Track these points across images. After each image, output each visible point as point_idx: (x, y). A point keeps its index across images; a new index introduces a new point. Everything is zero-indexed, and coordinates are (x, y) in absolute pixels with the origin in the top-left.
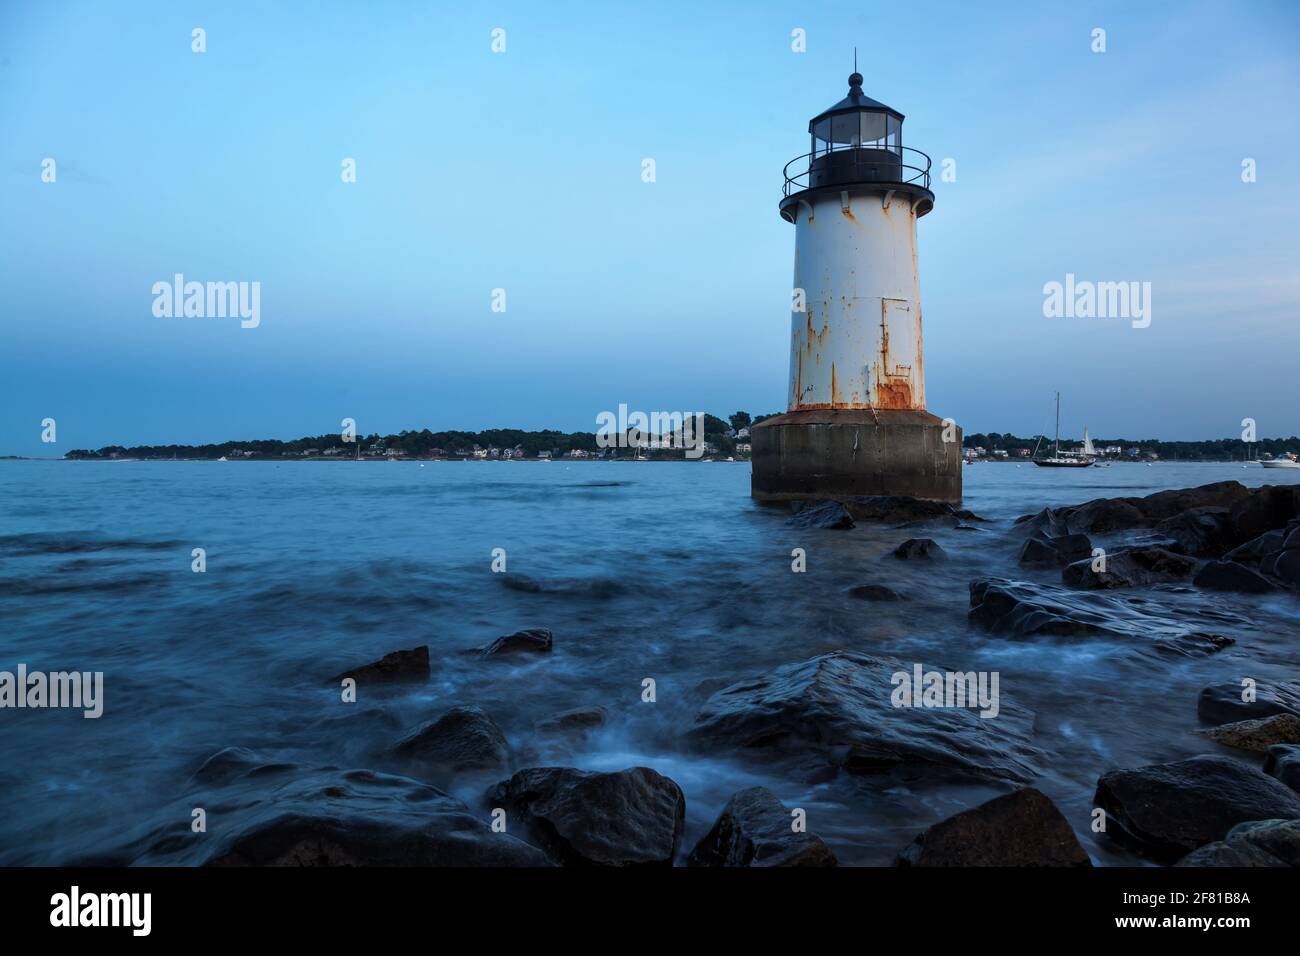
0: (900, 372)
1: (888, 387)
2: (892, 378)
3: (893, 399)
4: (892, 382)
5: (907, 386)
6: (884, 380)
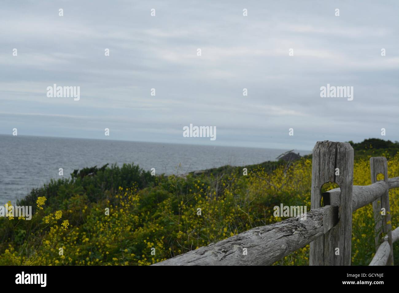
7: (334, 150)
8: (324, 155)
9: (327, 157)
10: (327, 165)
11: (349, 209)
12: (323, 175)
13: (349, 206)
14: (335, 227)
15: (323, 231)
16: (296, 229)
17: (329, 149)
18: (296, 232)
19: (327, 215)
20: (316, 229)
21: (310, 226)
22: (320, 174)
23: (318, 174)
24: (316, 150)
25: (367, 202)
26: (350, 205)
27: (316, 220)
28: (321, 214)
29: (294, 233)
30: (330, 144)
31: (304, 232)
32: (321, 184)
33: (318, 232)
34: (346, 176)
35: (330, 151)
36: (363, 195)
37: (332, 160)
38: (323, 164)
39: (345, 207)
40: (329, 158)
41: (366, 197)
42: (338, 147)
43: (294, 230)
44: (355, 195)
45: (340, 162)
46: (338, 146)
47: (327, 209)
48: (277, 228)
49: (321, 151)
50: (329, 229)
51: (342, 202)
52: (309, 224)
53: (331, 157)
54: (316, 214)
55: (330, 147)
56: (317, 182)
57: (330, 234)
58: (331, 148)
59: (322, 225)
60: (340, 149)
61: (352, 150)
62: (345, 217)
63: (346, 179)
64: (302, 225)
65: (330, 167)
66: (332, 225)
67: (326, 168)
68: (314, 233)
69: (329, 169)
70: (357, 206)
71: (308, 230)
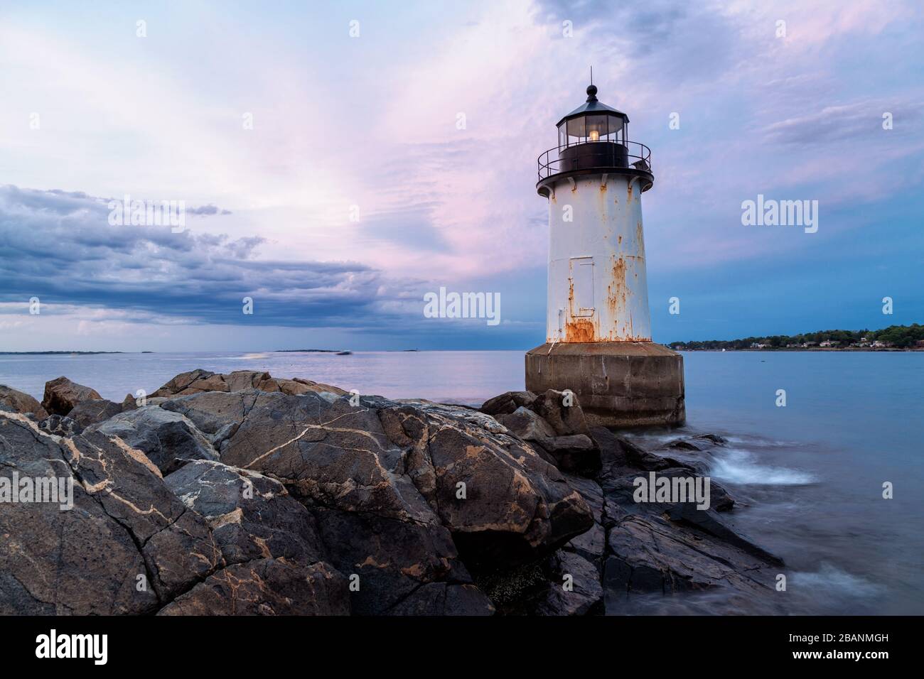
0: (583, 313)
1: (574, 326)
2: (577, 319)
3: (576, 334)
4: (576, 322)
5: (591, 324)
6: (570, 321)
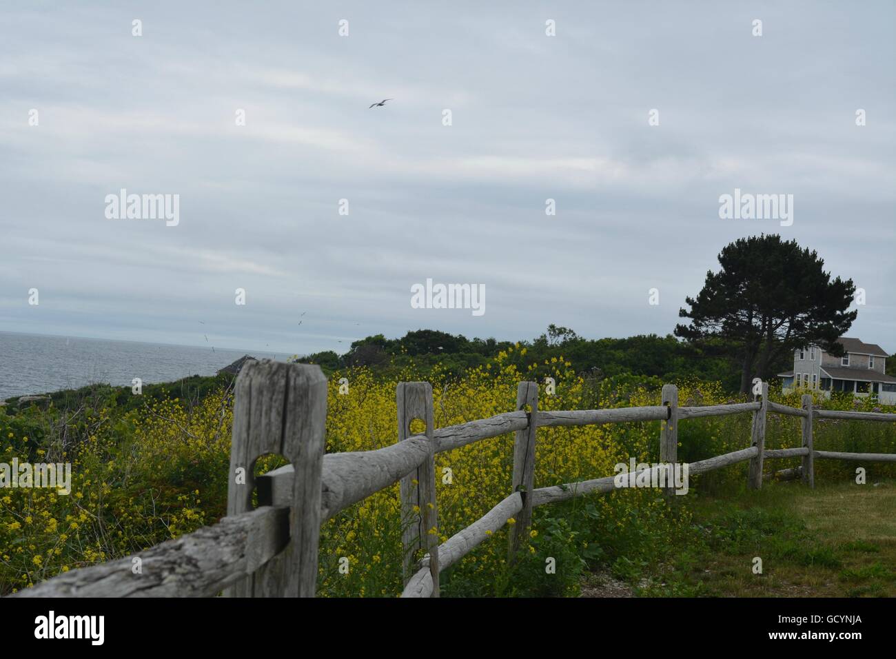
7: (283, 382)
8: (260, 392)
9: (265, 399)
10: (266, 414)
11: (312, 514)
12: (256, 438)
13: (312, 507)
14: (279, 557)
15: (244, 569)
16: (172, 570)
17: (271, 379)
18: (172, 577)
19: (261, 531)
20: (224, 565)
21: (210, 560)
22: (248, 435)
23: (244, 435)
24: (243, 381)
25: (370, 489)
26: (314, 506)
27: (227, 545)
28: (242, 530)
29: (165, 582)
30: (274, 369)
31: (191, 577)
32: (250, 459)
33: (231, 572)
34: (308, 441)
35: (273, 384)
36: (361, 476)
37: (277, 405)
38: (258, 412)
39: (303, 511)
40: (271, 399)
41: (369, 478)
42: (292, 374)
43: (165, 574)
44: (339, 478)
45: (295, 409)
46: (291, 372)
47: (259, 516)
48: (123, 570)
49: (253, 382)
50: (264, 560)
51: (296, 498)
52: (208, 556)
53: (274, 397)
54: (230, 529)
55: (275, 373)
56: (241, 454)
57: (267, 571)
58: (276, 377)
59: (242, 556)
60: (295, 379)
61: (323, 382)
62: (303, 532)
63: (306, 446)
64: (190, 560)
65: (273, 420)
66: (273, 551)
67: (264, 421)
68: (220, 576)
69: (269, 424)
70: (344, 501)
71: (204, 571)
